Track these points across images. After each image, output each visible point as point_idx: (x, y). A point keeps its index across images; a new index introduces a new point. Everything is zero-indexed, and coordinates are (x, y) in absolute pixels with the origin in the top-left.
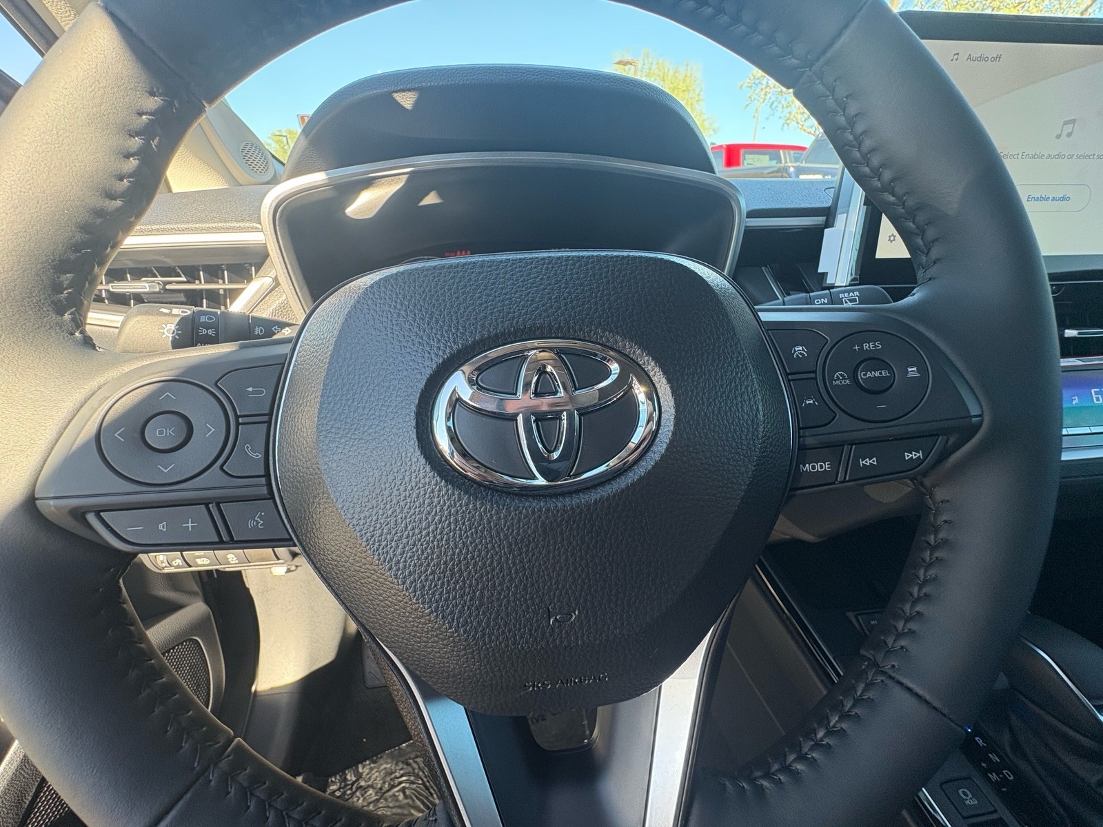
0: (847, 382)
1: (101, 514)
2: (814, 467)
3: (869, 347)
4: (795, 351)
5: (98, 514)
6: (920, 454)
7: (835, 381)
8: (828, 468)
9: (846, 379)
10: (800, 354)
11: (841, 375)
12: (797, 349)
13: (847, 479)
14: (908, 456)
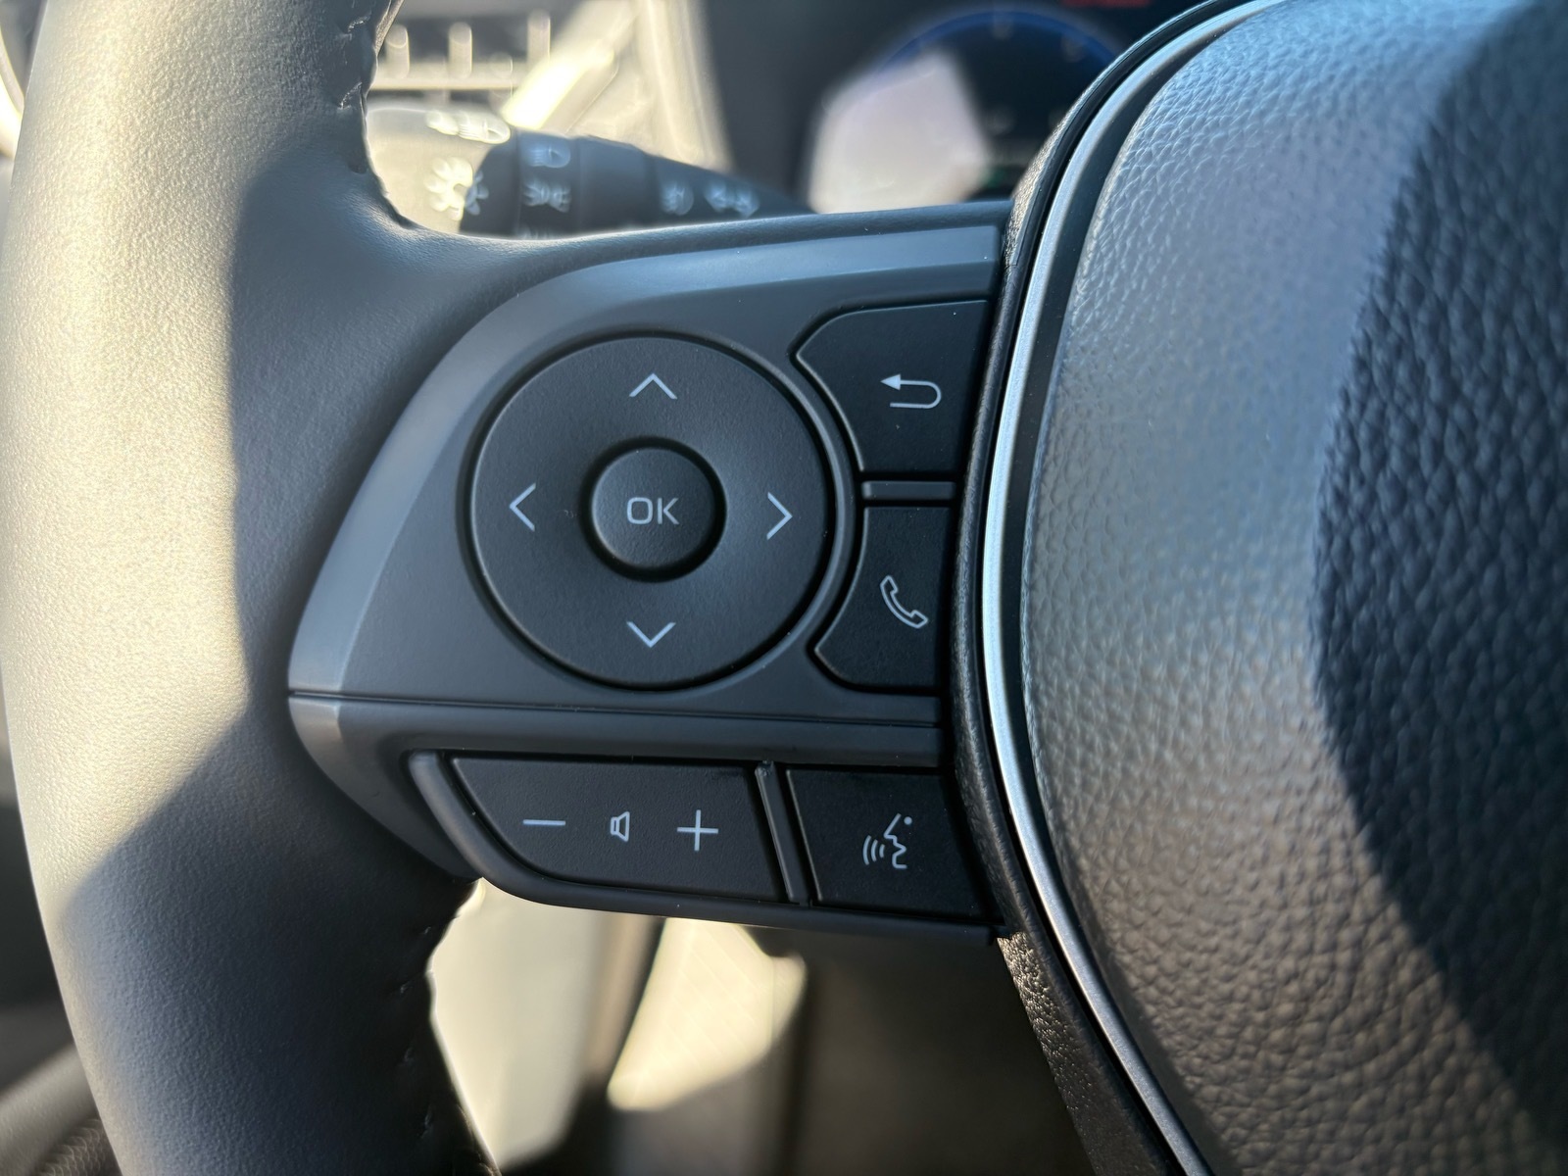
1: (456, 761)
5: (445, 758)
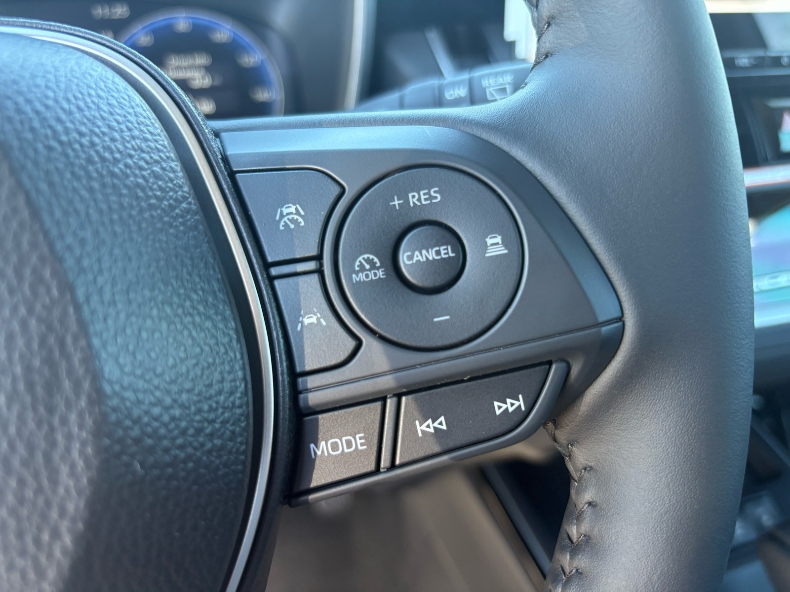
0: (380, 274)
2: (335, 447)
3: (419, 200)
4: (282, 216)
6: (521, 403)
7: (357, 273)
8: (362, 445)
9: (378, 268)
10: (292, 221)
11: (368, 261)
12: (285, 211)
13: (398, 462)
14: (499, 407)
